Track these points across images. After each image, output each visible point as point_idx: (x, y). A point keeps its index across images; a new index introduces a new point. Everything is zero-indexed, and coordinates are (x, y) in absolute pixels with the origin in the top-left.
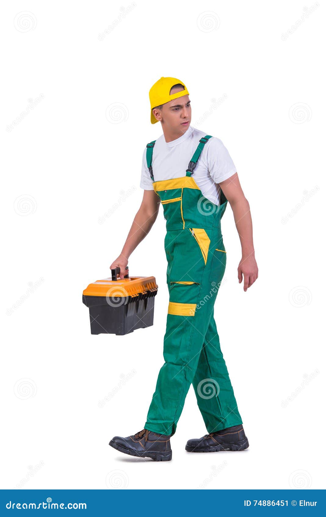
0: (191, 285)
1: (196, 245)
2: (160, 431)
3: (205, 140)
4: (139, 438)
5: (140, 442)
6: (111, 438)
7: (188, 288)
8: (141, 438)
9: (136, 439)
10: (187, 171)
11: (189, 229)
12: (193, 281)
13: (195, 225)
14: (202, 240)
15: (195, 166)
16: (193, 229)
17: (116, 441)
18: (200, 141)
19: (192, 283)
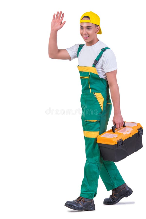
0: (96, 122)
1: (97, 101)
2: (89, 197)
3: (104, 50)
4: (79, 201)
5: (80, 202)
6: (65, 202)
7: (94, 123)
8: (80, 201)
9: (78, 202)
10: (93, 64)
11: (93, 93)
12: (97, 120)
13: (96, 91)
14: (100, 99)
15: (97, 62)
16: (95, 93)
17: (68, 203)
18: (102, 50)
19: (96, 121)
